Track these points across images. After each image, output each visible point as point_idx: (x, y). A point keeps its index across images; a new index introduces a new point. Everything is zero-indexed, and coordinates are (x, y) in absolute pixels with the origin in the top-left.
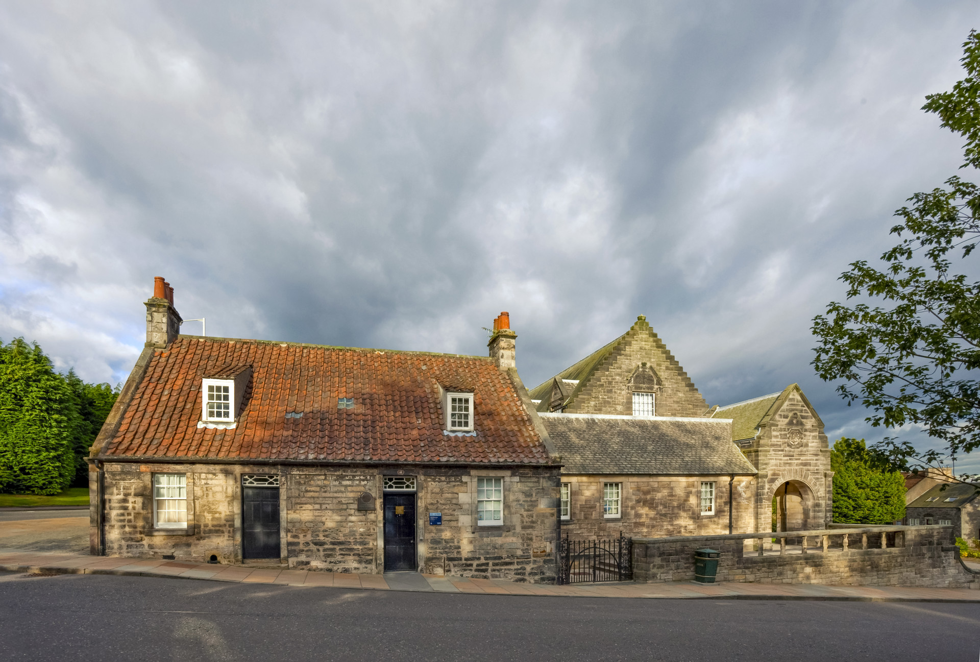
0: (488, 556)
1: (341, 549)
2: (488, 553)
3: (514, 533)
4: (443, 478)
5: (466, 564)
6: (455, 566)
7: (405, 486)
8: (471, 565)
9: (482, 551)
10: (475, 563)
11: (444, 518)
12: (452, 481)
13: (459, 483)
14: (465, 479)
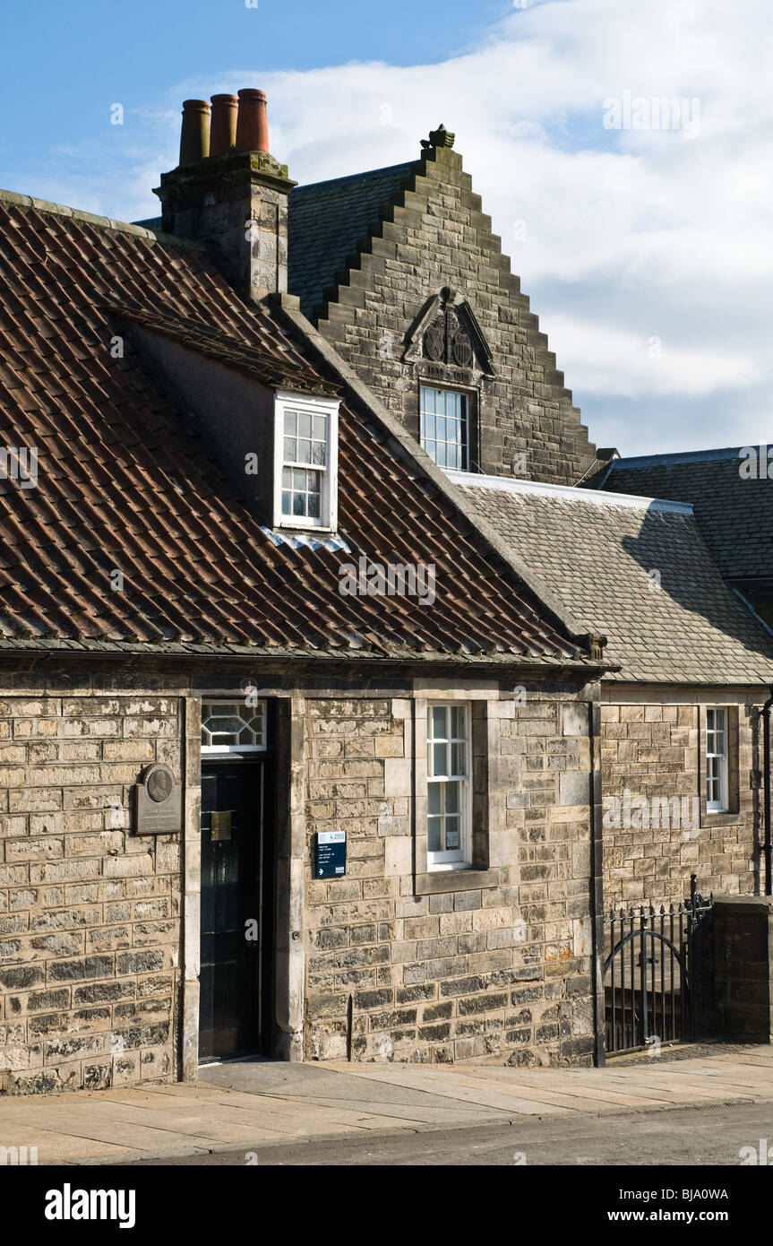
0: (450, 979)
1: (83, 994)
2: (450, 970)
3: (505, 893)
4: (348, 707)
5: (400, 1013)
6: (375, 1023)
7: (237, 734)
8: (410, 1016)
9: (438, 964)
10: (421, 1005)
11: (353, 850)
12: (371, 719)
13: (384, 725)
14: (400, 709)
